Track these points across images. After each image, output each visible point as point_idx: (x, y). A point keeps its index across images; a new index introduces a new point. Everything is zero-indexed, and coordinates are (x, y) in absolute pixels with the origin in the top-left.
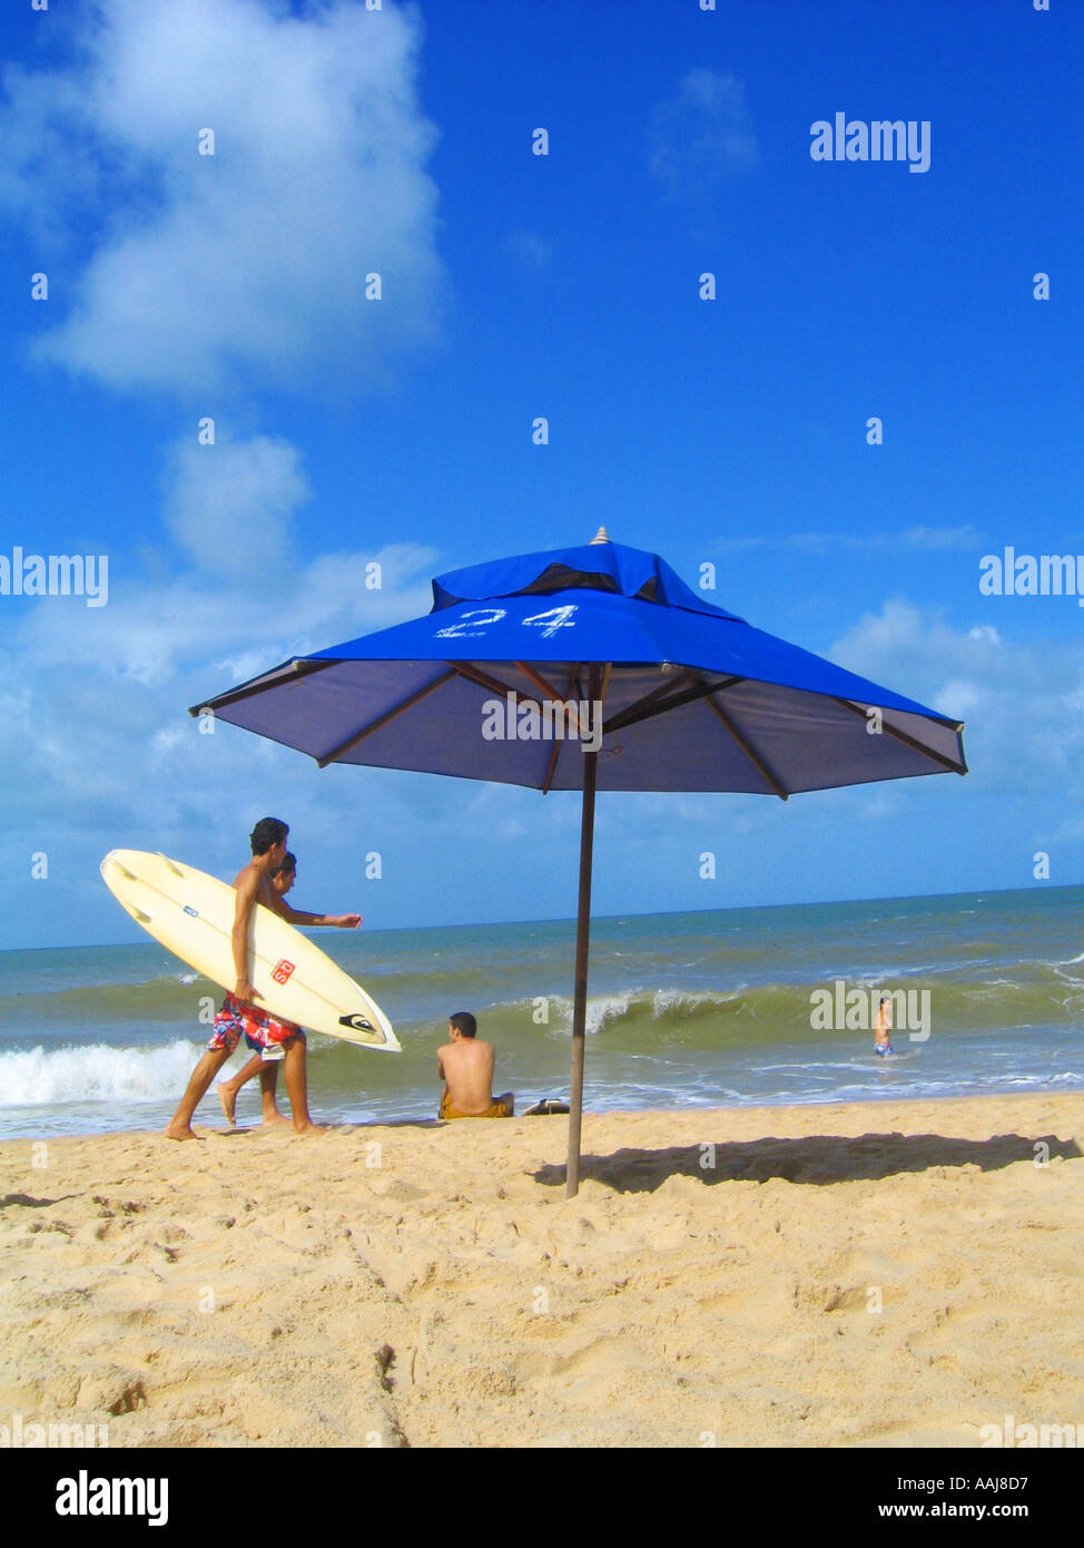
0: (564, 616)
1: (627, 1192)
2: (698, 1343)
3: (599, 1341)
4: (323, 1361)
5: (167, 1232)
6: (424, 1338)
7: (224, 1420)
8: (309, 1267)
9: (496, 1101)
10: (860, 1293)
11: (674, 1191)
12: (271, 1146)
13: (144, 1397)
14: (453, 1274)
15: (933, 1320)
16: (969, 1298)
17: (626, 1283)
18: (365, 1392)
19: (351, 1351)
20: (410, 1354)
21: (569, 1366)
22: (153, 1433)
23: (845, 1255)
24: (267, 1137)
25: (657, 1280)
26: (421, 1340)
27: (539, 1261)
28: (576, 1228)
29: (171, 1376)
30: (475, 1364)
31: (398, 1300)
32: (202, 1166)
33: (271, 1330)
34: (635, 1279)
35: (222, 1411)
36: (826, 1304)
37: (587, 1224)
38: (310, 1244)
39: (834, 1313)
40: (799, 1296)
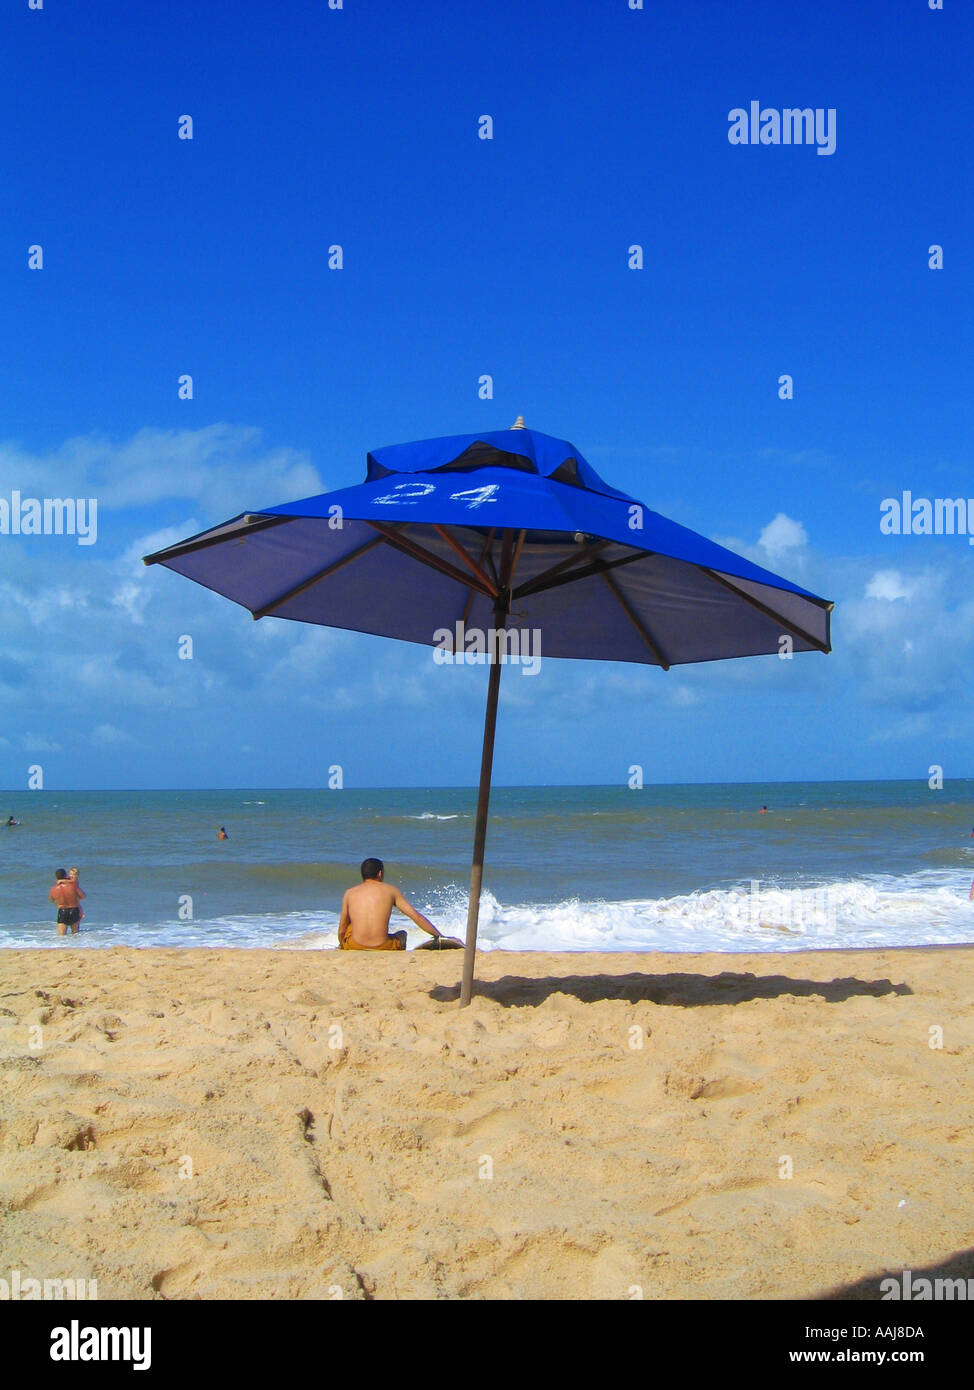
0: (487, 494)
1: (513, 1006)
2: (581, 1117)
3: (495, 1111)
4: (252, 1118)
5: (104, 1019)
6: (340, 1105)
7: (166, 1159)
8: (235, 1048)
9: (391, 937)
10: (722, 1086)
11: (554, 1007)
12: (191, 963)
13: (94, 1141)
14: (364, 1057)
15: (785, 1108)
16: (817, 1090)
17: (516, 1071)
18: (291, 1143)
19: (277, 1111)
20: (327, 1119)
21: (468, 1131)
22: (106, 1164)
23: (708, 1056)
24: (188, 956)
25: (543, 1070)
26: (336, 1106)
27: (440, 1050)
28: (471, 1028)
29: (118, 1124)
30: (386, 1124)
31: (315, 1075)
32: (128, 976)
33: (205, 1094)
34: (523, 1070)
35: (165, 1153)
36: (692, 1092)
37: (480, 1026)
38: (235, 1031)
39: (699, 1100)
40: (669, 1084)
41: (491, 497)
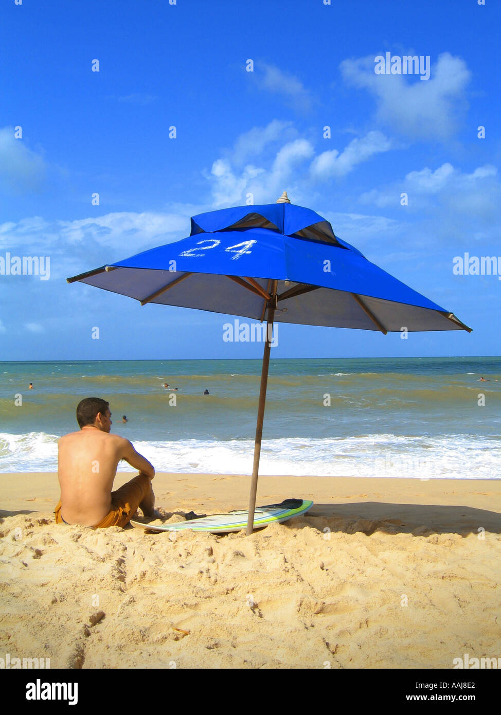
0: (248, 247)
4: (66, 618)
10: (335, 607)
14: (154, 577)
17: (233, 589)
18: (74, 636)
27: (197, 574)
33: (53, 600)
34: (238, 588)
35: (9, 638)
36: (316, 610)
39: (319, 615)
40: (302, 606)
41: (249, 249)
